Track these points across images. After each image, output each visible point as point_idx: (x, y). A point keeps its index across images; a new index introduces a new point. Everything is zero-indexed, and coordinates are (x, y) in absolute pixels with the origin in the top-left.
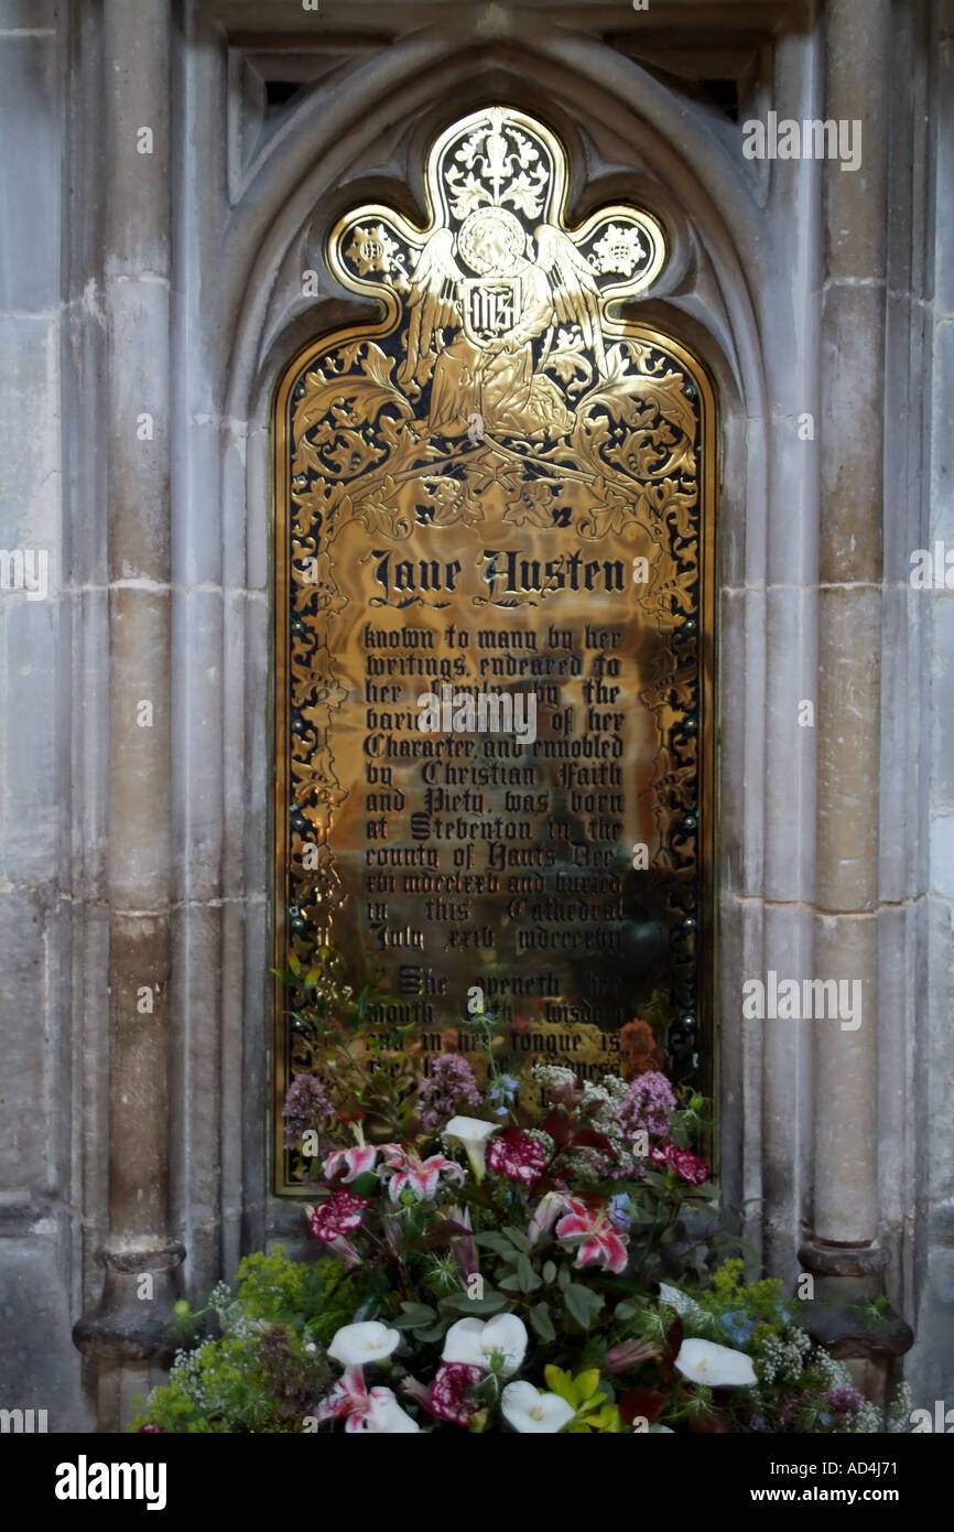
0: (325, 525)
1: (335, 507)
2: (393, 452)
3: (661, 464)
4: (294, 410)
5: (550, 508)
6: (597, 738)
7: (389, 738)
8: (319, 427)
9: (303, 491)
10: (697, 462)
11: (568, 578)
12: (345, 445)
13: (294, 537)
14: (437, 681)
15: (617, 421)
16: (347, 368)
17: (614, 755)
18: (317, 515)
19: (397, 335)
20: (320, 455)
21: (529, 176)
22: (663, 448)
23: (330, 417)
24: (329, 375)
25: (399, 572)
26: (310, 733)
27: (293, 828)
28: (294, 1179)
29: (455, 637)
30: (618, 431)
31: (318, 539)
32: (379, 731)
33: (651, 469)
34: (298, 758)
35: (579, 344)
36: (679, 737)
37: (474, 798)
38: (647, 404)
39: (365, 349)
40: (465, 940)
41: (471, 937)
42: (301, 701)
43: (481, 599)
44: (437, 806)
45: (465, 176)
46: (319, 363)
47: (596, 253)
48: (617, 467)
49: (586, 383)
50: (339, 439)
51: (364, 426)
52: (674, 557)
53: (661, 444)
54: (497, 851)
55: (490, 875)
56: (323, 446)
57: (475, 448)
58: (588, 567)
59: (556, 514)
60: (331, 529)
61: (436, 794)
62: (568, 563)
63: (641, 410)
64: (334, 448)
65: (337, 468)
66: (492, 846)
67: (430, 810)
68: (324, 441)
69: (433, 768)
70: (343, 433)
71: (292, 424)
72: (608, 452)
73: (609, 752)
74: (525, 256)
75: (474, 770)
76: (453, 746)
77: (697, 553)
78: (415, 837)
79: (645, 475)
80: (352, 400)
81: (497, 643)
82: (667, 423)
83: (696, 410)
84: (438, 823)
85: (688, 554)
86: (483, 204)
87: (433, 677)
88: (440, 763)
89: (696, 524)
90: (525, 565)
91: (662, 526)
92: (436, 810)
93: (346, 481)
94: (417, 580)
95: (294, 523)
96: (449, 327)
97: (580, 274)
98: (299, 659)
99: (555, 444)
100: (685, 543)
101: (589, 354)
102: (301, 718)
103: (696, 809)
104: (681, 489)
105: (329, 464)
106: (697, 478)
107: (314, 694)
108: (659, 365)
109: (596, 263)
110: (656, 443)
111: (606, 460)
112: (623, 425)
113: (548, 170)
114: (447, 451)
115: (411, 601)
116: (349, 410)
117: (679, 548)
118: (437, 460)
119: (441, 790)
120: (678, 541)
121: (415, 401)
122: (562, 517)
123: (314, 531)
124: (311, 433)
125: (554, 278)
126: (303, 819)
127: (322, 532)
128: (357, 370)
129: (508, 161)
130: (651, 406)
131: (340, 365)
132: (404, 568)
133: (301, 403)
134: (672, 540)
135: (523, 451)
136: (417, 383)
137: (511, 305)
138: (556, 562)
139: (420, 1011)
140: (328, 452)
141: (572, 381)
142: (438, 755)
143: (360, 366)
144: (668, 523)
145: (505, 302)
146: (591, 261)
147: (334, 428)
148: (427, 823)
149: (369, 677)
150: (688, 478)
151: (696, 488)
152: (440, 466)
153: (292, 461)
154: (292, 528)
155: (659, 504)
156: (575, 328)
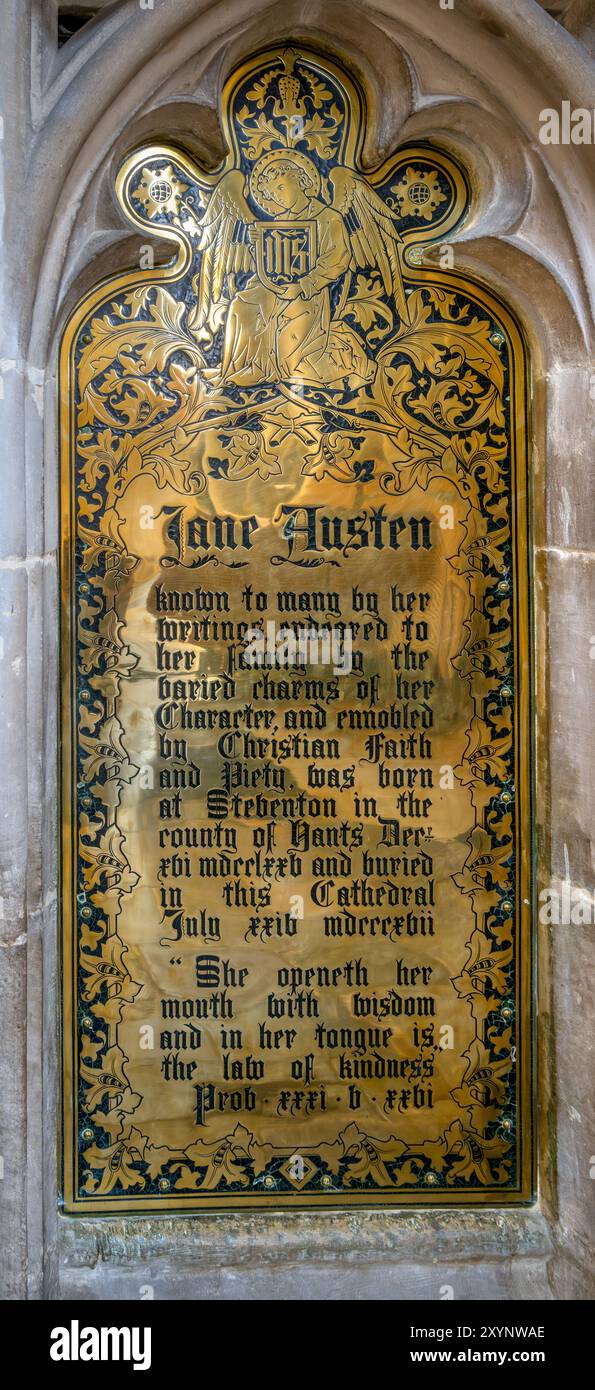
0: (113, 479)
1: (124, 460)
2: (183, 403)
3: (468, 415)
4: (78, 357)
5: (351, 462)
6: (405, 708)
7: (183, 708)
8: (106, 375)
9: (88, 443)
10: (506, 414)
11: (371, 536)
12: (134, 394)
13: (79, 492)
14: (233, 646)
15: (421, 369)
16: (136, 313)
17: (424, 725)
18: (103, 468)
19: (188, 279)
20: (107, 404)
21: (322, 117)
22: (468, 399)
23: (117, 365)
24: (118, 321)
25: (192, 530)
26: (98, 704)
27: (81, 808)
28: (85, 1194)
29: (253, 598)
30: (422, 382)
31: (105, 495)
32: (170, 700)
33: (458, 420)
34: (86, 731)
35: (378, 290)
36: (493, 706)
37: (275, 771)
38: (452, 352)
39: (154, 295)
40: (267, 927)
41: (274, 924)
42: (89, 669)
43: (279, 558)
44: (235, 782)
45: (256, 117)
46: (104, 309)
47: (394, 196)
48: (421, 418)
49: (387, 331)
50: (127, 388)
51: (153, 375)
52: (485, 513)
53: (468, 394)
54: (302, 830)
55: (292, 857)
56: (109, 395)
57: (270, 398)
58: (392, 523)
59: (357, 467)
60: (119, 484)
61: (234, 768)
62: (372, 519)
63: (445, 359)
64: (121, 398)
65: (125, 419)
66: (295, 826)
67: (228, 787)
68: (110, 390)
69: (230, 739)
70: (131, 381)
71: (77, 371)
72: (412, 404)
73: (419, 722)
74: (320, 198)
75: (274, 742)
76: (252, 716)
77: (509, 509)
78: (211, 816)
79: (452, 426)
80: (141, 346)
81: (297, 606)
82: (474, 372)
83: (504, 358)
84: (237, 800)
85: (499, 510)
86: (275, 145)
87: (230, 642)
88: (239, 735)
89: (507, 478)
90: (325, 520)
91: (471, 479)
92: (234, 786)
93: (135, 433)
94: (211, 537)
95: (80, 477)
96: (241, 272)
97: (378, 217)
98: (86, 623)
99: (355, 394)
100: (495, 499)
101: (389, 300)
102: (88, 687)
103: (512, 783)
104: (490, 443)
105: (116, 414)
106: (506, 430)
107: (103, 661)
108: (463, 313)
109: (394, 206)
110: (462, 393)
111: (410, 410)
112: (427, 374)
113: (342, 111)
114: (241, 400)
115: (205, 560)
116: (137, 358)
117: (489, 504)
118: (230, 410)
119: (239, 765)
120: (488, 497)
121: (207, 348)
122: (364, 471)
123: (101, 485)
124: (98, 381)
125: (351, 223)
126: (91, 796)
127: (110, 487)
128: (147, 315)
129: (301, 102)
130: (456, 355)
131: (128, 309)
132: (197, 526)
133: (86, 350)
134: (481, 495)
135: (321, 401)
136: (208, 329)
137: (306, 249)
138: (359, 519)
139: (219, 1005)
140: (116, 402)
141: (372, 329)
142: (236, 726)
143: (148, 312)
144: (477, 478)
145: (300, 245)
146: (390, 205)
147: (121, 377)
148: (226, 802)
149: (160, 643)
150: (498, 431)
151: (505, 441)
152: (234, 416)
153: (78, 411)
154: (78, 482)
155: (467, 457)
156: (374, 274)
